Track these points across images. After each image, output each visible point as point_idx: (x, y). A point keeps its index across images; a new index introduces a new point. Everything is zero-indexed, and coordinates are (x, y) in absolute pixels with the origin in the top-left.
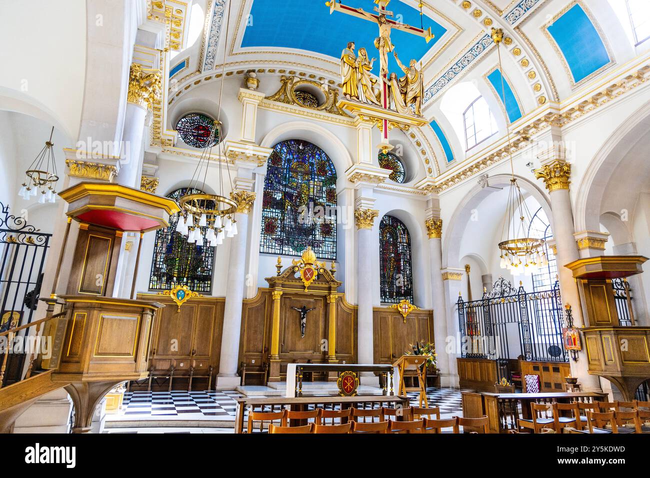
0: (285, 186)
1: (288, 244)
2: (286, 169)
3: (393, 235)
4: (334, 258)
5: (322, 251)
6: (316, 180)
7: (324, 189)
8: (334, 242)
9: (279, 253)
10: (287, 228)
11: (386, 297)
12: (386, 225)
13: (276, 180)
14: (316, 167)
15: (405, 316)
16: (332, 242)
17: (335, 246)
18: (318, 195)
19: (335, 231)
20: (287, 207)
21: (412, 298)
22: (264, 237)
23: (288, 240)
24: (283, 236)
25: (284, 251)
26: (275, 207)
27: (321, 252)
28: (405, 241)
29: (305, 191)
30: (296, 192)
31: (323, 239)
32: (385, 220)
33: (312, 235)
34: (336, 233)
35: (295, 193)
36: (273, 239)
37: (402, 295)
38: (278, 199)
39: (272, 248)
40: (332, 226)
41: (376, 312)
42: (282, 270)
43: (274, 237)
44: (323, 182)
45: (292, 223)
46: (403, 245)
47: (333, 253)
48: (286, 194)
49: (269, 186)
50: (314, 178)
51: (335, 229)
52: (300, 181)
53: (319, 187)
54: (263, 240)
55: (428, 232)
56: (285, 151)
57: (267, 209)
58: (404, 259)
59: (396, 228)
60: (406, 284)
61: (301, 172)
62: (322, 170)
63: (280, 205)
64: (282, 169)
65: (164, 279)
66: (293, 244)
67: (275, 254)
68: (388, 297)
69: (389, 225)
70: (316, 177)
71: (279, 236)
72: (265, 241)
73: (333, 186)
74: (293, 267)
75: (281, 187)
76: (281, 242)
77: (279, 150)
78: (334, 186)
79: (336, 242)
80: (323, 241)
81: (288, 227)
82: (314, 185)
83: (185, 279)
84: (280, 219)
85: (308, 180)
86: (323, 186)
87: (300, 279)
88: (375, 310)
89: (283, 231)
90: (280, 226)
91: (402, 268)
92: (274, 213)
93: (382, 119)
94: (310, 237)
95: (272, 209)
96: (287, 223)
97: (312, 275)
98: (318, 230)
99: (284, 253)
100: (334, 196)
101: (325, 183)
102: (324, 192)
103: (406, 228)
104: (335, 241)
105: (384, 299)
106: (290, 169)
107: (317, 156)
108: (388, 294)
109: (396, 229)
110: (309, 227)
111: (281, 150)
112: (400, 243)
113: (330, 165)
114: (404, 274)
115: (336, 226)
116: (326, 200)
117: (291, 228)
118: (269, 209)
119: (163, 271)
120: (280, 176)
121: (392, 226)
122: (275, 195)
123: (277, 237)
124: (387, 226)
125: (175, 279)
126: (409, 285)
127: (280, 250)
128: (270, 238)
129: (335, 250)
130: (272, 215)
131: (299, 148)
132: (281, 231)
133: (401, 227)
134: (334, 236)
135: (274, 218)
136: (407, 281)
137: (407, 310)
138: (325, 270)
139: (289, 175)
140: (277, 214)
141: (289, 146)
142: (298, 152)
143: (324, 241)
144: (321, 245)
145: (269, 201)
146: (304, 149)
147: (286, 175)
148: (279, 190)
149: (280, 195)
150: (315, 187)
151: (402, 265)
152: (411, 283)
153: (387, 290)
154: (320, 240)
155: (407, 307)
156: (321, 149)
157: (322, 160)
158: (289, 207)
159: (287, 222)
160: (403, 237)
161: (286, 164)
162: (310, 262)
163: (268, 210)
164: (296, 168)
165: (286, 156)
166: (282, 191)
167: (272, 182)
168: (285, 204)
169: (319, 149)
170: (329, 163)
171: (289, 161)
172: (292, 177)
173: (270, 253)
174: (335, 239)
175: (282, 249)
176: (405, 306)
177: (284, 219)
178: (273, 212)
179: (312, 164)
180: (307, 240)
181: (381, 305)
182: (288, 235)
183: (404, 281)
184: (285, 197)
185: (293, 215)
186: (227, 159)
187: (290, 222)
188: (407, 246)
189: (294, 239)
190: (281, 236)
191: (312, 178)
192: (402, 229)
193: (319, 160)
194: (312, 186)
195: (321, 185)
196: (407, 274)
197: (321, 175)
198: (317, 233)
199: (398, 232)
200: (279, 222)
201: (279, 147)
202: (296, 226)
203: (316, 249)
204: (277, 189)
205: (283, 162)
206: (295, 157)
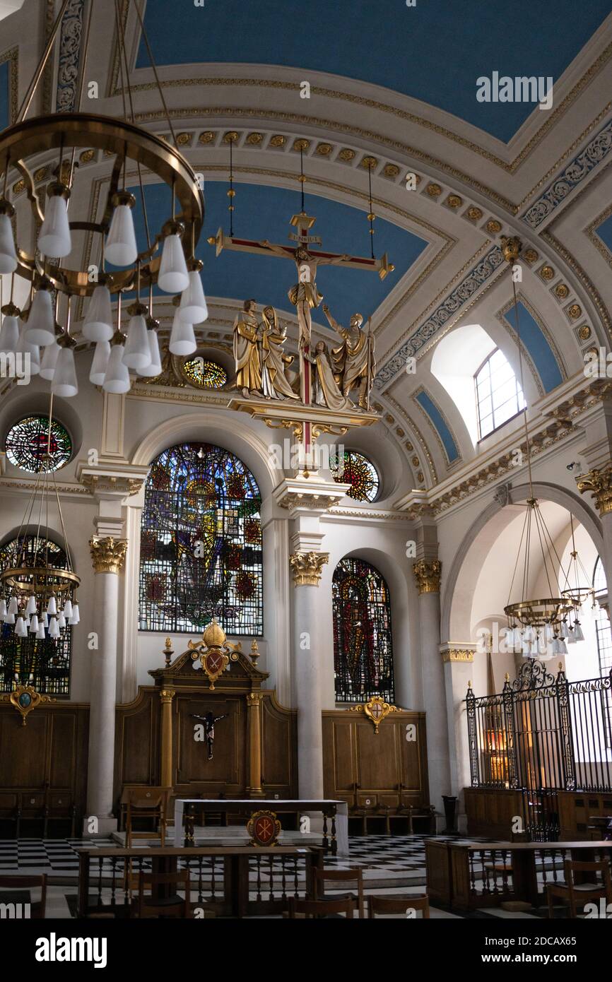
0: (177, 521)
1: (184, 616)
2: (177, 493)
3: (359, 591)
4: (260, 633)
5: (240, 623)
6: (227, 507)
7: (241, 521)
8: (259, 607)
9: (170, 629)
10: (182, 590)
11: (347, 692)
12: (346, 574)
13: (162, 513)
14: (226, 486)
15: (377, 722)
16: (256, 607)
17: (260, 613)
18: (231, 532)
19: (260, 590)
20: (181, 556)
21: (393, 693)
22: (146, 605)
23: (185, 610)
24: (176, 603)
25: (178, 627)
26: (162, 556)
27: (237, 625)
28: (379, 599)
29: (209, 527)
30: (195, 530)
31: (241, 604)
32: (345, 567)
33: (223, 598)
34: (262, 592)
35: (193, 533)
36: (160, 608)
37: (375, 689)
38: (165, 543)
39: (159, 623)
40: (256, 582)
41: (327, 717)
42: (173, 658)
43: (162, 604)
44: (239, 510)
45: (190, 581)
46: (377, 607)
47: (258, 625)
48: (177, 535)
49: (150, 524)
50: (224, 505)
51: (260, 587)
52: (200, 512)
53: (232, 519)
54: (144, 611)
55: (417, 583)
56: (175, 463)
57: (149, 561)
58: (378, 629)
59: (364, 578)
60: (382, 670)
61: (201, 496)
62: (236, 490)
63: (168, 553)
64: (171, 493)
65: (2, 676)
66: (192, 614)
67: (164, 631)
68: (351, 692)
69: (352, 573)
70: (227, 502)
71: (169, 602)
72: (148, 612)
73: (255, 515)
74: (190, 653)
75: (170, 523)
76: (174, 613)
77: (165, 463)
78: (257, 515)
79: (262, 607)
80: (240, 606)
81: (184, 588)
82: (224, 516)
83: (32, 677)
84: (171, 576)
85: (215, 509)
86: (238, 517)
87: (201, 670)
88: (327, 715)
89: (175, 595)
90: (170, 586)
91: (375, 645)
92: (161, 567)
93: (302, 422)
94: (220, 602)
95: (157, 561)
96: (182, 582)
97: (220, 663)
98: (232, 590)
99: (178, 628)
100: (257, 532)
101: (242, 511)
102: (241, 526)
103: (382, 578)
104: (261, 605)
105: (345, 696)
106: (184, 493)
107: (227, 468)
108: (350, 687)
109: (364, 581)
110: (218, 586)
111: (167, 463)
112: (372, 602)
113: (249, 481)
114: (379, 654)
115: (262, 581)
116: (244, 540)
117: (189, 589)
118: (153, 561)
120: (167, 505)
121: (357, 575)
122: (161, 537)
123: (167, 604)
124: (348, 575)
125: (18, 677)
126: (386, 672)
127: (172, 624)
128: (156, 607)
129: (260, 621)
130: (157, 570)
131: (197, 456)
132: (172, 595)
133: (373, 575)
134: (259, 598)
135: (160, 575)
136: (384, 666)
137: (379, 713)
138: (240, 655)
139: (182, 504)
140: (165, 568)
141: (181, 454)
142: (196, 463)
143: (243, 607)
144: (237, 614)
145: (150, 549)
146: (206, 457)
147: (178, 504)
148: (167, 529)
149: (170, 536)
150: (226, 519)
151: (376, 638)
152: (392, 668)
153: (350, 681)
154: (236, 606)
155: (380, 708)
156: (233, 455)
157: (235, 474)
158: (184, 556)
159: (181, 579)
160: (376, 593)
161: (177, 485)
162: (216, 643)
163: (151, 563)
164: (194, 490)
165: (177, 472)
166: (172, 530)
167: (155, 516)
168: (178, 552)
169: (231, 454)
170: (248, 476)
171: (182, 479)
172: (187, 506)
173: (156, 631)
174: (261, 603)
175: (176, 623)
176: (378, 706)
177: (176, 575)
178: (158, 565)
179: (219, 482)
180: (215, 606)
181: (337, 706)
182: (184, 598)
183: (379, 666)
184: (177, 539)
185: (191, 568)
186: (82, 487)
187: (186, 579)
188: (383, 607)
189: (195, 606)
190: (172, 602)
191: (220, 505)
192: (376, 579)
193: (231, 473)
194: (220, 518)
195: (236, 515)
196: (383, 654)
197: (235, 499)
198: (230, 594)
199: (368, 584)
200: (169, 580)
201: (165, 457)
202: (196, 585)
203: (230, 620)
204: (163, 528)
205: (172, 482)
206: (191, 472)
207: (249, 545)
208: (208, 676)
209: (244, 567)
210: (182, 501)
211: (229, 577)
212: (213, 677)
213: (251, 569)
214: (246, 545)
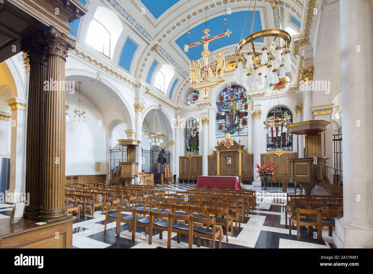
0: (226, 109)
2: (226, 101)
3: (280, 117)
5: (243, 132)
6: (239, 102)
7: (243, 105)
10: (227, 126)
13: (222, 107)
14: (239, 96)
15: (279, 156)
18: (240, 108)
21: (292, 147)
22: (219, 131)
23: (228, 131)
26: (222, 118)
28: (289, 119)
29: (234, 109)
31: (243, 127)
33: (238, 126)
35: (230, 111)
36: (222, 131)
37: (286, 146)
38: (223, 115)
39: (222, 135)
40: (247, 120)
41: (262, 156)
42: (219, 143)
44: (242, 102)
45: (229, 123)
46: (287, 121)
49: (219, 111)
52: (232, 105)
53: (240, 105)
56: (225, 94)
59: (283, 113)
61: (232, 101)
62: (242, 96)
63: (224, 117)
64: (224, 102)
65: (189, 151)
66: (230, 132)
70: (239, 100)
72: (219, 133)
74: (222, 142)
75: (224, 110)
76: (225, 132)
83: (195, 150)
85: (236, 103)
87: (225, 146)
90: (224, 126)
91: (287, 133)
92: (222, 121)
94: (237, 128)
100: (247, 107)
101: (243, 102)
103: (290, 112)
106: (227, 101)
110: (237, 123)
116: (244, 109)
117: (229, 126)
118: (220, 120)
119: (189, 149)
120: (223, 105)
124: (277, 113)
125: (192, 151)
126: (290, 141)
131: (231, 90)
132: (225, 128)
133: (286, 112)
135: (222, 123)
136: (289, 139)
141: (227, 91)
142: (231, 92)
144: (242, 130)
145: (219, 117)
146: (233, 90)
149: (224, 113)
150: (239, 105)
152: (292, 140)
153: (277, 145)
155: (280, 152)
156: (241, 87)
157: (241, 92)
158: (228, 117)
159: (227, 123)
160: (287, 117)
161: (226, 99)
162: (228, 139)
164: (230, 100)
167: (220, 109)
168: (226, 116)
171: (227, 97)
172: (228, 104)
175: (226, 134)
177: (226, 123)
179: (237, 96)
180: (236, 129)
181: (267, 152)
182: (228, 128)
183: (287, 139)
184: (226, 113)
185: (229, 120)
186: (198, 107)
187: (228, 123)
188: (290, 121)
189: (231, 130)
190: (225, 130)
191: (237, 102)
192: (288, 113)
193: (240, 92)
194: (237, 105)
195: (242, 103)
196: (289, 135)
197: (241, 99)
198: (240, 125)
199: (284, 115)
200: (224, 124)
201: (223, 93)
202: (231, 124)
203: (240, 132)
204: (222, 111)
205: (224, 99)
206: (229, 95)
207: (246, 111)
208: (227, 147)
209: (244, 117)
210: (227, 103)
211: (240, 121)
212: (228, 147)
213: (246, 117)
214: (245, 111)
